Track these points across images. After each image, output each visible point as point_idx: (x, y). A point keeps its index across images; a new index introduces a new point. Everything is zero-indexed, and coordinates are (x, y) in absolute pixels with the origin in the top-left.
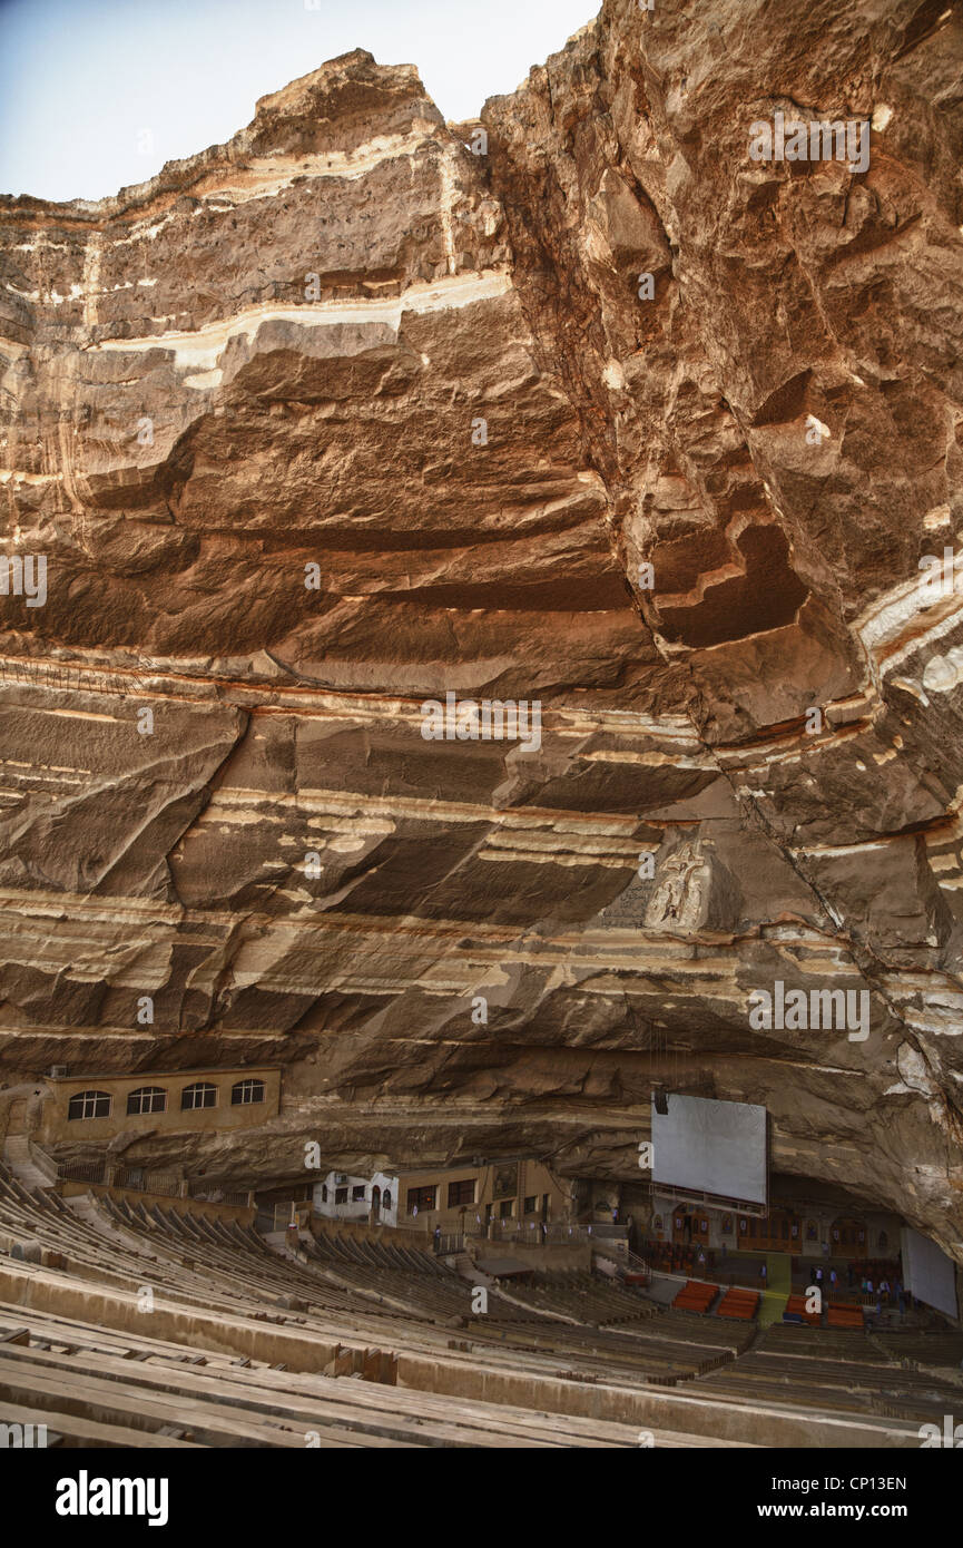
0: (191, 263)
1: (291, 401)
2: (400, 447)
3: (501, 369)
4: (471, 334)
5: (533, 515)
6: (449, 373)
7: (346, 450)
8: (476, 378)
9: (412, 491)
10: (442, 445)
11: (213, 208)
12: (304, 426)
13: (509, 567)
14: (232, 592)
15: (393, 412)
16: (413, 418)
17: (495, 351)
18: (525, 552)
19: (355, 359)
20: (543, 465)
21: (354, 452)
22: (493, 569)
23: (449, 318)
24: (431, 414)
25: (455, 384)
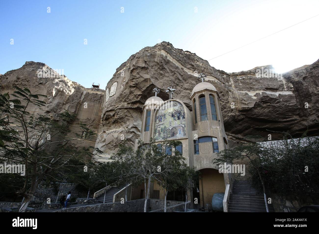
0: (249, 83)
1: (265, 102)
2: (276, 110)
3: (291, 102)
4: (288, 98)
5: (285, 120)
6: (285, 102)
7: (268, 109)
8: (288, 103)
9: (274, 115)
10: (281, 110)
11: (251, 77)
12: (265, 105)
13: (276, 126)
14: (243, 125)
15: (277, 105)
16: (279, 106)
17: (291, 100)
18: (280, 124)
19: (275, 98)
20: (290, 114)
21: (269, 109)
22: (274, 126)
23: (285, 95)
24: (281, 106)
25: (285, 103)
